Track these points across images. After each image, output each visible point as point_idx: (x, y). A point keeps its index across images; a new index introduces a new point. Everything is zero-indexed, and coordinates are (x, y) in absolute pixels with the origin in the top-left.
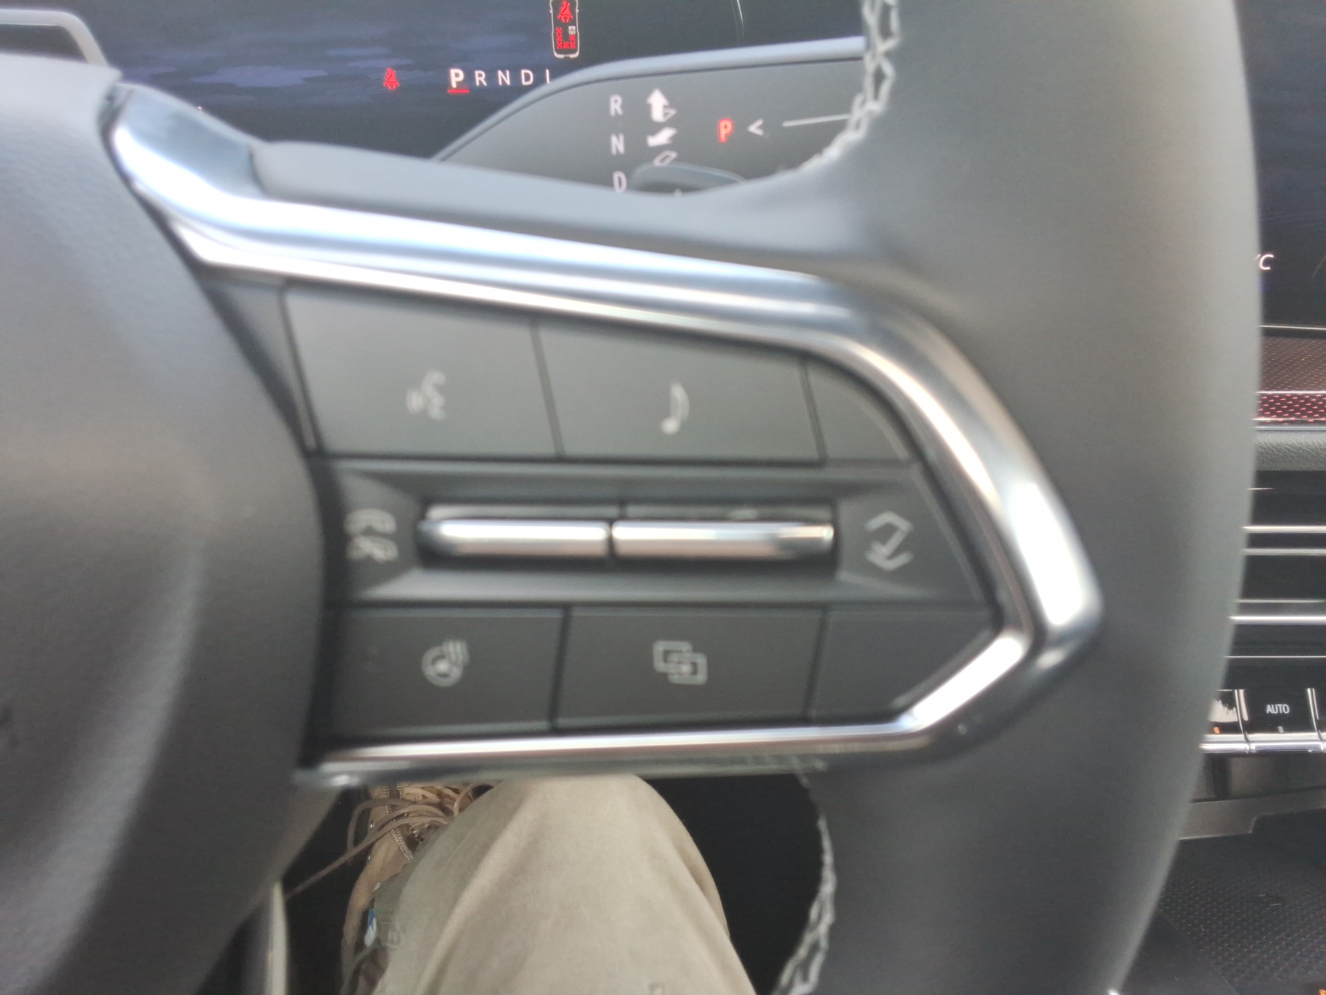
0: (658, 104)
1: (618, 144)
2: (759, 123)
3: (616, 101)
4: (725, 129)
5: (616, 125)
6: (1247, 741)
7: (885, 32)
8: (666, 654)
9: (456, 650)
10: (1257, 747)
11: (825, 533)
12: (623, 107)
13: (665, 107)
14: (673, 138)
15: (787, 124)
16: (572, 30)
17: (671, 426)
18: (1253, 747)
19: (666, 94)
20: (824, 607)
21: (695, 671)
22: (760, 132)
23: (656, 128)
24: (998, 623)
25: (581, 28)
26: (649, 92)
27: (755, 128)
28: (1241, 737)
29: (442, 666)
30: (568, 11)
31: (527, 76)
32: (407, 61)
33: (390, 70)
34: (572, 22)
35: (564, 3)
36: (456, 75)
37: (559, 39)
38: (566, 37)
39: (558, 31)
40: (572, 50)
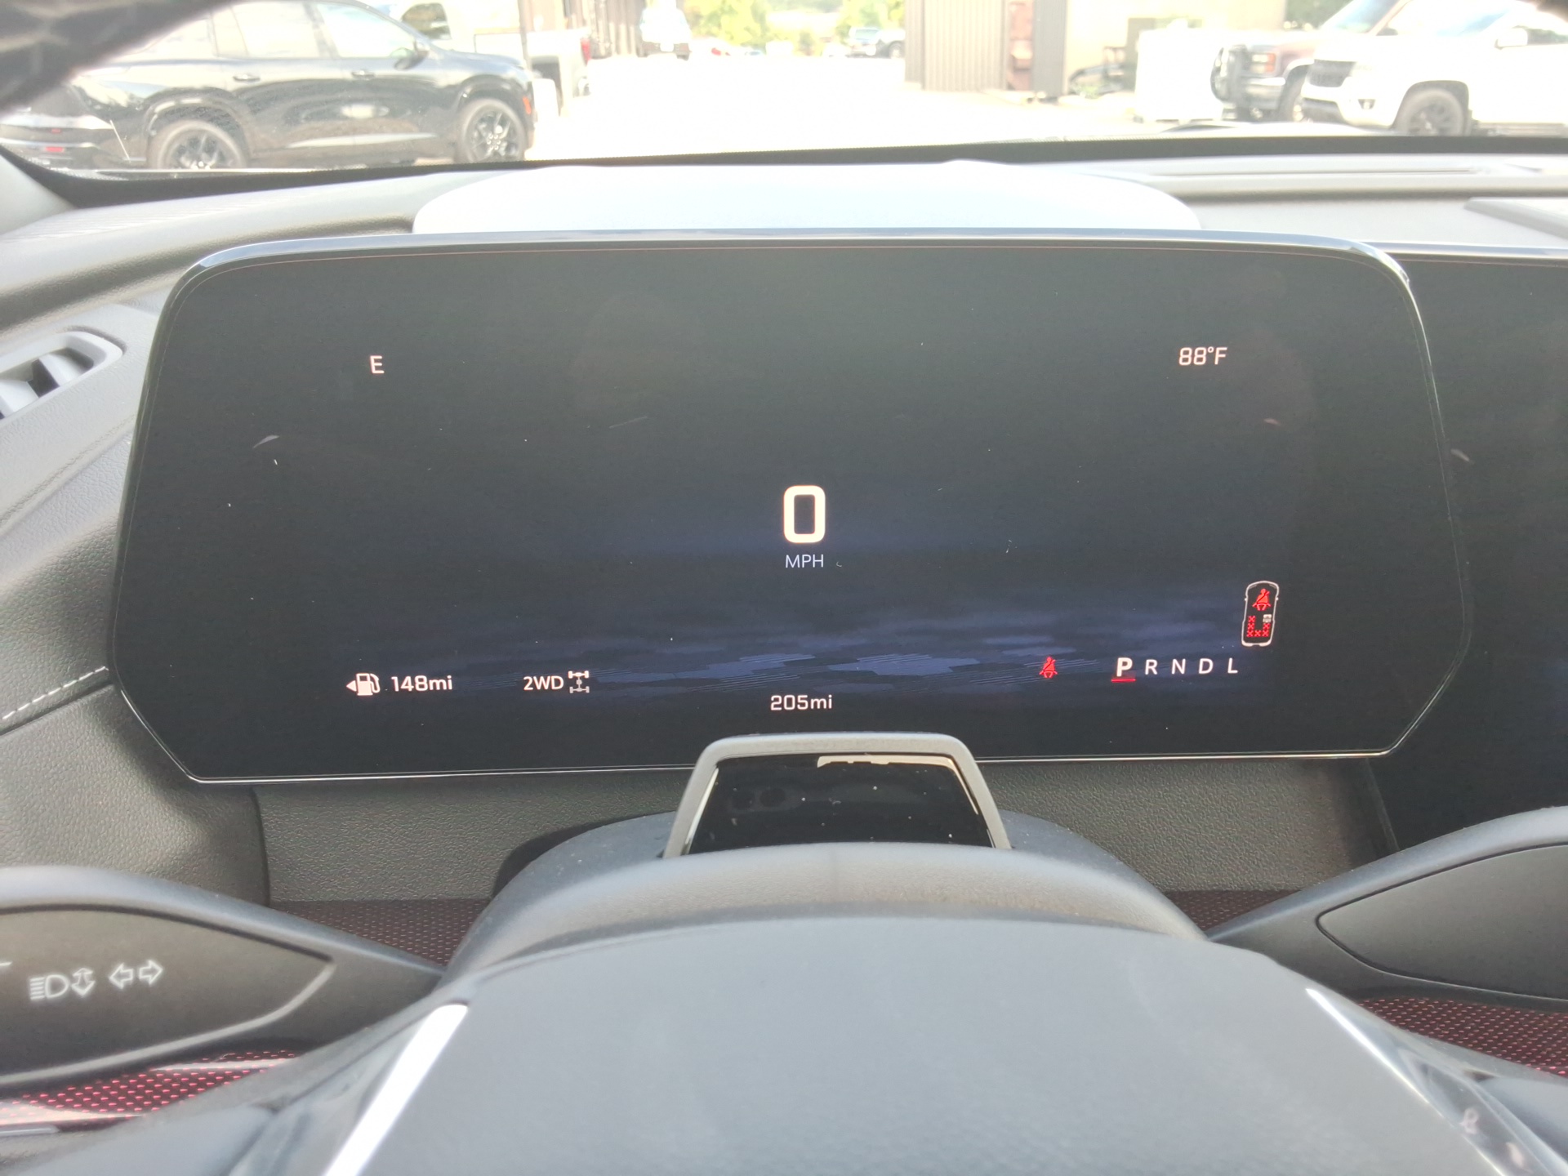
16: (1267, 618)
25: (1280, 619)
30: (1266, 599)
31: (1206, 666)
32: (1070, 650)
33: (1049, 659)
34: (1269, 611)
35: (1263, 591)
36: (1124, 665)
37: (1251, 626)
38: (1259, 623)
39: (1252, 619)
40: (1265, 639)
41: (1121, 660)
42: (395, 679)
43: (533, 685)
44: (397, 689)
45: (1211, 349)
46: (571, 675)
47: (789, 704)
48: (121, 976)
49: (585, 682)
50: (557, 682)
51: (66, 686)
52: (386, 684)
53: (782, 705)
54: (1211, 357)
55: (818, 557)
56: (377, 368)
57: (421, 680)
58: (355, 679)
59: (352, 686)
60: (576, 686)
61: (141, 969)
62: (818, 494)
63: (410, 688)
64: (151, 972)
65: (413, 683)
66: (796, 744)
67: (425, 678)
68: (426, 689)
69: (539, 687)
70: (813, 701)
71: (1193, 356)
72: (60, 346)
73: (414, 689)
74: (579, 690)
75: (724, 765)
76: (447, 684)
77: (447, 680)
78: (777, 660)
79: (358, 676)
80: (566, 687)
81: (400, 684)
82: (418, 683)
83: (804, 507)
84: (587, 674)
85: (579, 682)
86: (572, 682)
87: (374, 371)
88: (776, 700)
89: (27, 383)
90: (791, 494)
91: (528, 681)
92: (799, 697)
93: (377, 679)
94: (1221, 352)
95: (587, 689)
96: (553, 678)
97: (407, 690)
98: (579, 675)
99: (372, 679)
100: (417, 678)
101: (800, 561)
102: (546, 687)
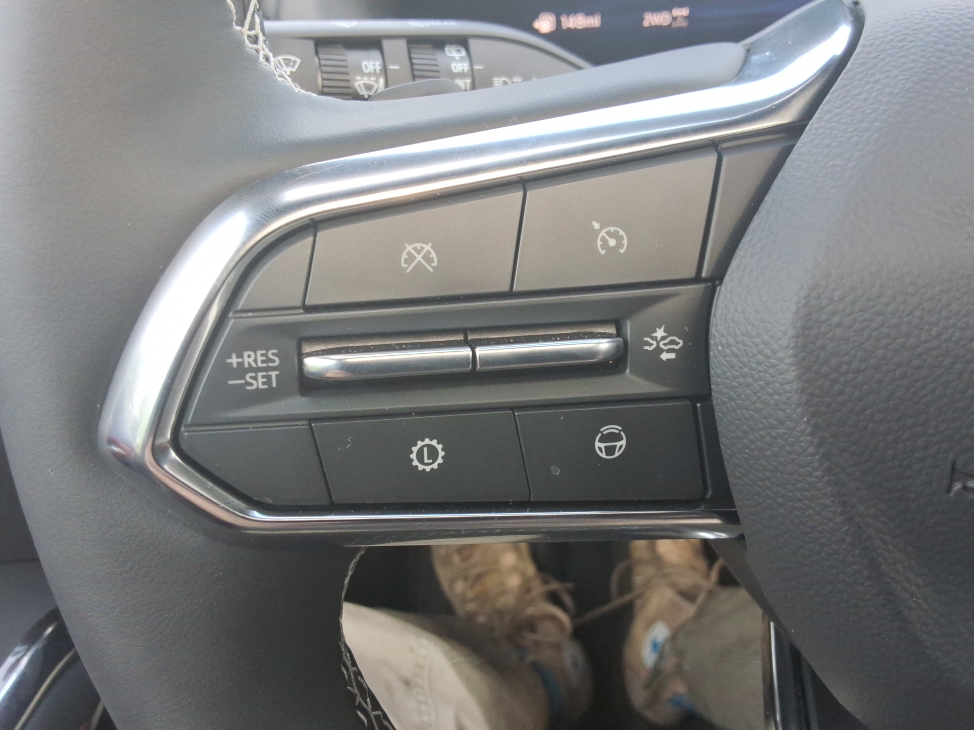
43: (650, 23)
49: (685, 18)
69: (654, 25)
102: (658, 24)
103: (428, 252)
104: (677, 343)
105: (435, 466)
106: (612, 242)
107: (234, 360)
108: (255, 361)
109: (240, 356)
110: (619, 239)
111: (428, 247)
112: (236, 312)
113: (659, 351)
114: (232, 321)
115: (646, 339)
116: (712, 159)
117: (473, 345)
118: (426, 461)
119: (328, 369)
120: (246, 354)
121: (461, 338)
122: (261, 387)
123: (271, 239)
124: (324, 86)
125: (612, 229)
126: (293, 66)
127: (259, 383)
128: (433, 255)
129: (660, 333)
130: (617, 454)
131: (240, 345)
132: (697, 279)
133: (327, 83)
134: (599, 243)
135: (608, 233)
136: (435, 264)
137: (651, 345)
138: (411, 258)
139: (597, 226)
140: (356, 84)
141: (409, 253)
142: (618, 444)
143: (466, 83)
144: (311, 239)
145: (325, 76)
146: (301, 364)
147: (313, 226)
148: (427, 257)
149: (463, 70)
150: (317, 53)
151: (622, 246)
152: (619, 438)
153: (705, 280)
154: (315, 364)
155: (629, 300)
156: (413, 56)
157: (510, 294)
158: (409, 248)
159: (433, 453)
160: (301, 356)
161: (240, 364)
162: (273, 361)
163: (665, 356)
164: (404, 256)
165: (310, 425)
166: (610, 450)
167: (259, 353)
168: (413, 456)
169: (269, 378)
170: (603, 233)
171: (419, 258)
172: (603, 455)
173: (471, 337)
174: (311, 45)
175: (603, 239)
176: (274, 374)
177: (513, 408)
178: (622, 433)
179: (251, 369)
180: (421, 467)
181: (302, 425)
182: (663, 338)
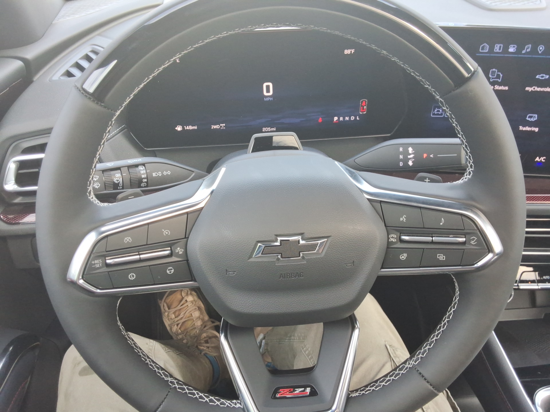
0: (410, 150)
1: (401, 157)
2: (433, 155)
3: (401, 149)
4: (425, 155)
5: (401, 153)
6: (538, 285)
7: (471, 167)
8: (439, 256)
9: (405, 255)
10: (541, 288)
11: (464, 239)
12: (403, 150)
13: (412, 150)
14: (414, 157)
15: (438, 156)
16: (365, 107)
17: (441, 224)
18: (540, 287)
19: (412, 148)
20: (464, 249)
21: (443, 258)
22: (433, 157)
23: (410, 154)
24: (489, 252)
25: (367, 107)
26: (409, 147)
27: (431, 156)
28: (536, 284)
29: (403, 257)
30: (364, 103)
31: (353, 118)
32: (324, 116)
33: (320, 118)
34: (365, 106)
35: (364, 101)
36: (336, 119)
37: (362, 109)
38: (363, 109)
39: (362, 107)
40: (364, 112)
41: (335, 118)
42: (185, 127)
43: (213, 127)
44: (186, 129)
45: (351, 50)
46: (221, 125)
47: (267, 130)
48: (165, 173)
49: (224, 126)
50: (218, 127)
51: (117, 130)
52: (183, 128)
53: (265, 130)
54: (351, 52)
55: (271, 98)
56: (178, 61)
57: (190, 127)
58: (177, 127)
59: (176, 128)
60: (222, 127)
61: (168, 172)
62: (270, 84)
63: (188, 129)
64: (169, 173)
65: (189, 128)
66: (267, 134)
67: (191, 126)
68: (191, 129)
69: (214, 128)
70: (271, 129)
71: (347, 52)
72: (90, 50)
73: (189, 129)
74: (223, 128)
75: (256, 139)
76: (196, 128)
77: (196, 127)
78: (263, 120)
79: (178, 126)
80: (220, 128)
81: (186, 127)
82: (190, 128)
83: (268, 87)
84: (224, 125)
85: (223, 126)
86: (221, 127)
87: (177, 62)
88: (264, 129)
89: (85, 60)
90: (265, 85)
91: (212, 127)
92: (269, 128)
93: (181, 127)
94: (353, 51)
95: (225, 128)
96: (217, 126)
97: (187, 129)
98: (223, 125)
99: (180, 127)
100: (190, 126)
101: (268, 99)
102: (216, 128)
103: (130, 239)
104: (182, 250)
105: (134, 278)
106: (167, 233)
107: (93, 262)
108: (97, 262)
109: (94, 261)
110: (168, 232)
111: (129, 238)
112: (93, 253)
113: (179, 252)
114: (92, 255)
115: (176, 250)
116: (186, 215)
117: (139, 255)
118: (132, 277)
119: (111, 262)
120: (95, 261)
121: (138, 253)
122: (98, 267)
123: (99, 240)
124: (105, 180)
125: (167, 231)
126: (97, 178)
127: (98, 266)
128: (131, 239)
129: (179, 249)
130: (172, 273)
131: (94, 259)
132: (185, 238)
133: (106, 179)
134: (164, 233)
135: (166, 231)
136: (131, 241)
137: (177, 251)
138: (126, 240)
139: (163, 230)
140: (114, 180)
141: (126, 239)
142: (172, 271)
143: (145, 176)
144: (107, 239)
145: (105, 178)
146: (106, 262)
147: (107, 236)
148: (129, 240)
149: (144, 172)
150: (103, 173)
151: (169, 233)
152: (172, 269)
153: (187, 238)
154: (108, 261)
155: (173, 243)
156: (129, 170)
157: (147, 245)
158: (126, 238)
159: (133, 276)
160: (106, 260)
161: (94, 263)
162: (100, 262)
163: (180, 253)
164: (125, 240)
165: (108, 273)
166: (170, 272)
167: (98, 260)
168: (129, 277)
169: (100, 265)
170: (165, 232)
171: (128, 240)
172: (169, 273)
173: (140, 253)
174: (101, 172)
175: (165, 233)
176: (101, 264)
177: (149, 266)
178: (173, 269)
179: (96, 264)
180: (131, 279)
181: (107, 273)
182: (179, 250)
